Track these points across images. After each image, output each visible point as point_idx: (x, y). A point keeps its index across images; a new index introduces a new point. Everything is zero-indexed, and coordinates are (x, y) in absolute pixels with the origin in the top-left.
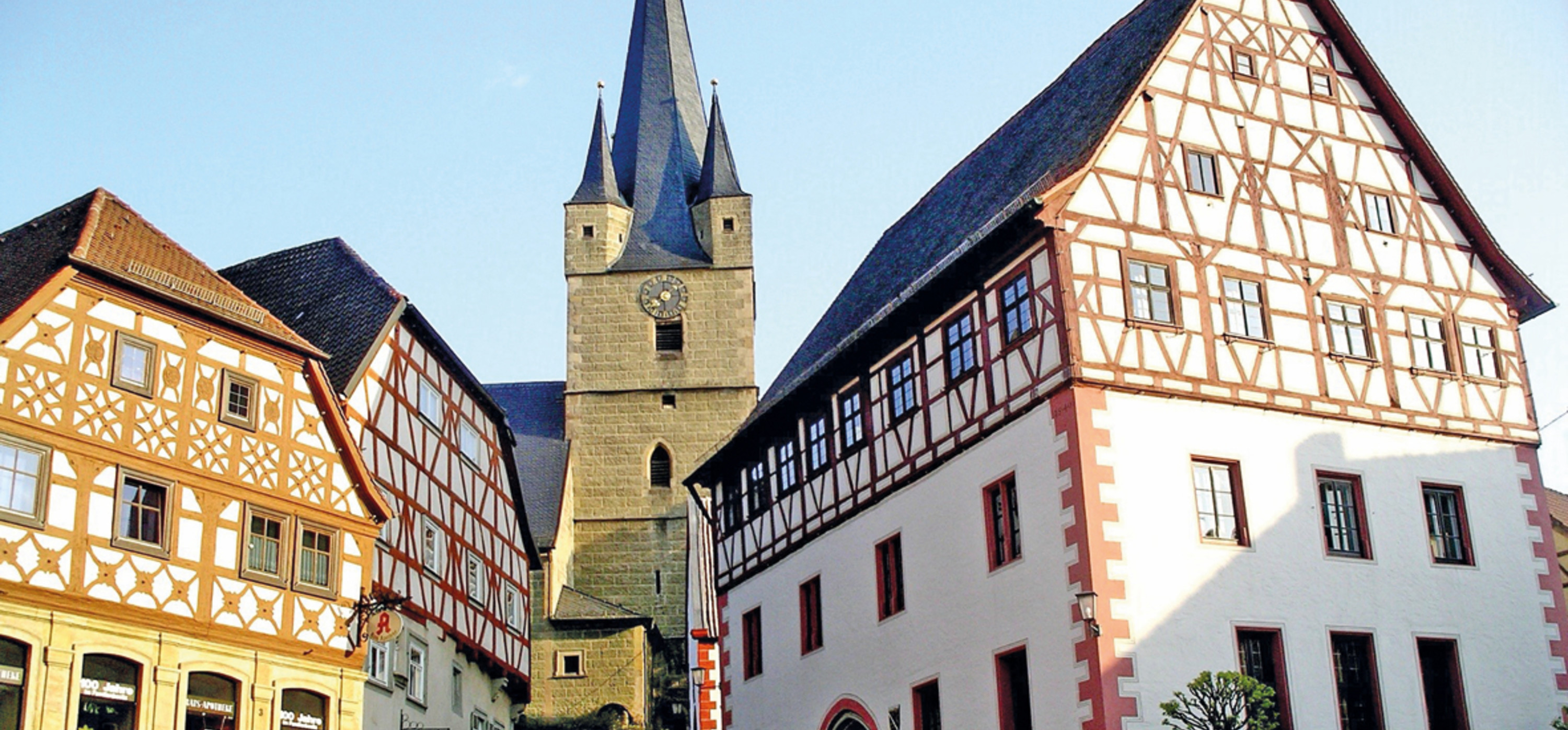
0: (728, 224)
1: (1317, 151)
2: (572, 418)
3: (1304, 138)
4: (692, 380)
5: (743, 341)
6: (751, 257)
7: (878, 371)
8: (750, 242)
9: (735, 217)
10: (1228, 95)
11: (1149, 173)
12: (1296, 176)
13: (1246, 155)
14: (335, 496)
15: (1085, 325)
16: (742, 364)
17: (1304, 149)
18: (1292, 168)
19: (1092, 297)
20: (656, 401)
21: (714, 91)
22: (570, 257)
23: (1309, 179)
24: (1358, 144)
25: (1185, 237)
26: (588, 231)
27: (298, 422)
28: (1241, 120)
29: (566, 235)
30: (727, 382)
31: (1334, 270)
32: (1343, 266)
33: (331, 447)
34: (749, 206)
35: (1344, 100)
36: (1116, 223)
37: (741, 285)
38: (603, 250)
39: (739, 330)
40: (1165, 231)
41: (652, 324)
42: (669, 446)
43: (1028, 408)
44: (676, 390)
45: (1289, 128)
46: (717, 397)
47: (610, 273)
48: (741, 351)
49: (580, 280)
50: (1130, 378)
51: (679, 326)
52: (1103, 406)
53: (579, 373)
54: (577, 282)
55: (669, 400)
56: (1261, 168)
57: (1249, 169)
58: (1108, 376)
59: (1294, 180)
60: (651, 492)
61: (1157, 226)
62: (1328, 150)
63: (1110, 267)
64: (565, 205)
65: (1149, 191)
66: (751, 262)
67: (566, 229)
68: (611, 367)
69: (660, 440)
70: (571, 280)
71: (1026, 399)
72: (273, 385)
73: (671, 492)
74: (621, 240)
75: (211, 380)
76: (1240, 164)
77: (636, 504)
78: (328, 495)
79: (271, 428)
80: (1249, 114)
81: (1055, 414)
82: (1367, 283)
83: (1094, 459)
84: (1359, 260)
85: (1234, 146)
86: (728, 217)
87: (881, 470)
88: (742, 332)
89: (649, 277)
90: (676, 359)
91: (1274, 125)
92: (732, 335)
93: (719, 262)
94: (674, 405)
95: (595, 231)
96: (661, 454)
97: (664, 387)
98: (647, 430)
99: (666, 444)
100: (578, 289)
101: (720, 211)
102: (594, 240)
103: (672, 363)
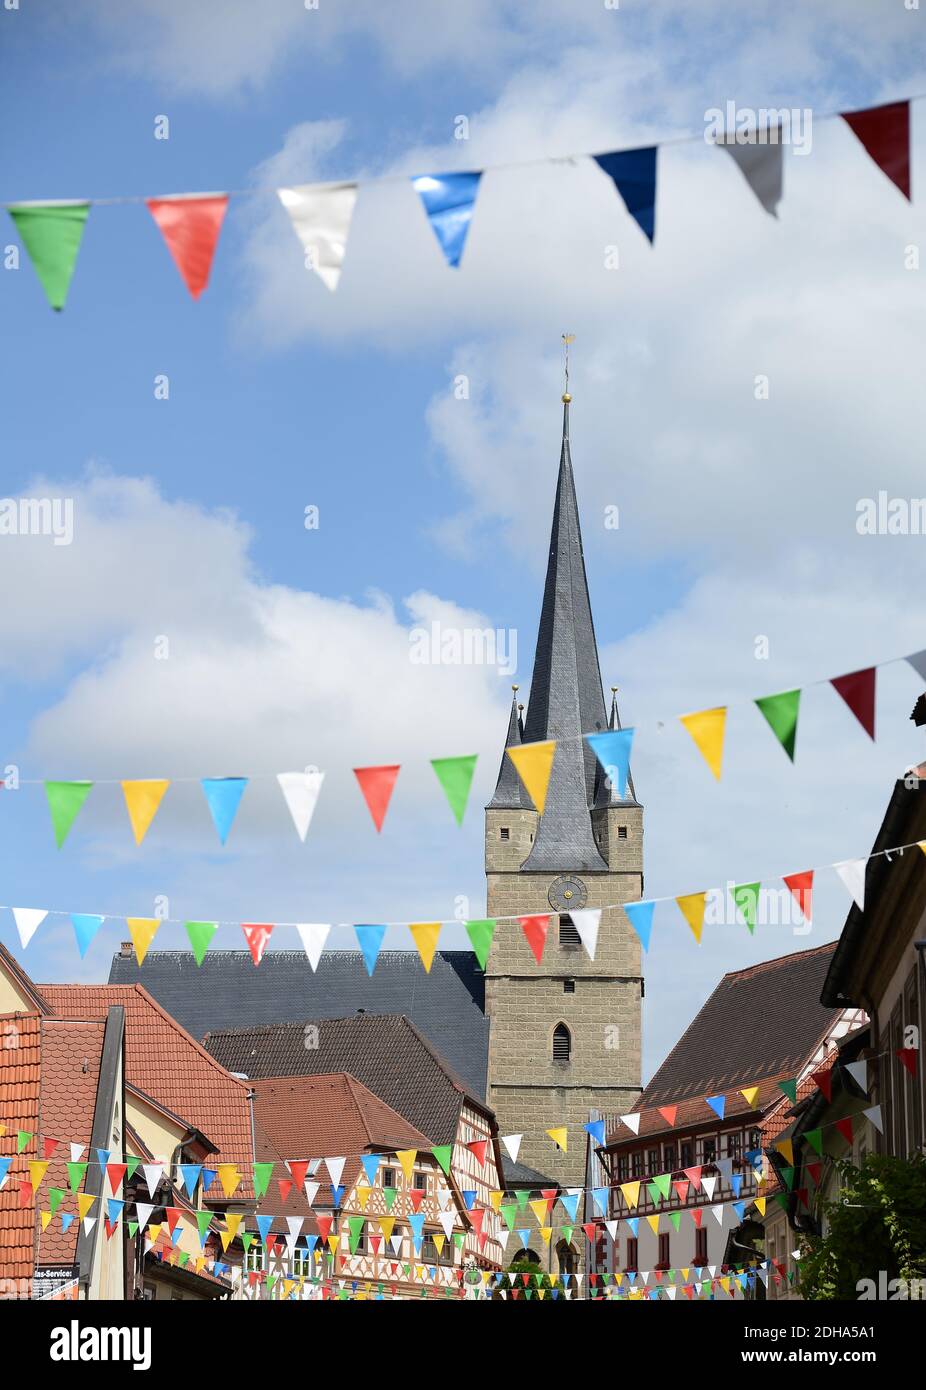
0: (623, 831)
2: (489, 997)
4: (589, 969)
5: (632, 936)
6: (641, 863)
8: (640, 850)
9: (628, 826)
16: (630, 956)
20: (560, 986)
21: (614, 698)
22: (490, 856)
26: (505, 832)
27: (440, 1189)
29: (486, 836)
30: (617, 973)
33: (450, 1196)
34: (640, 817)
37: (631, 887)
38: (517, 850)
39: (629, 927)
41: (556, 916)
42: (569, 1025)
44: (575, 977)
46: (610, 986)
47: (523, 873)
48: (634, 947)
49: (498, 877)
53: (497, 959)
54: (495, 879)
55: (569, 984)
60: (553, 1064)
64: (485, 808)
66: (641, 868)
67: (486, 831)
68: (524, 956)
69: (562, 1020)
70: (489, 876)
72: (431, 1174)
73: (569, 1064)
74: (531, 840)
75: (411, 1178)
77: (542, 1073)
79: (431, 1194)
86: (623, 826)
88: (631, 929)
89: (556, 877)
90: (576, 950)
92: (623, 931)
93: (614, 866)
94: (573, 991)
95: (511, 834)
96: (562, 1030)
97: (566, 974)
98: (552, 1010)
99: (566, 1022)
100: (496, 885)
101: (616, 819)
102: (510, 841)
103: (573, 954)
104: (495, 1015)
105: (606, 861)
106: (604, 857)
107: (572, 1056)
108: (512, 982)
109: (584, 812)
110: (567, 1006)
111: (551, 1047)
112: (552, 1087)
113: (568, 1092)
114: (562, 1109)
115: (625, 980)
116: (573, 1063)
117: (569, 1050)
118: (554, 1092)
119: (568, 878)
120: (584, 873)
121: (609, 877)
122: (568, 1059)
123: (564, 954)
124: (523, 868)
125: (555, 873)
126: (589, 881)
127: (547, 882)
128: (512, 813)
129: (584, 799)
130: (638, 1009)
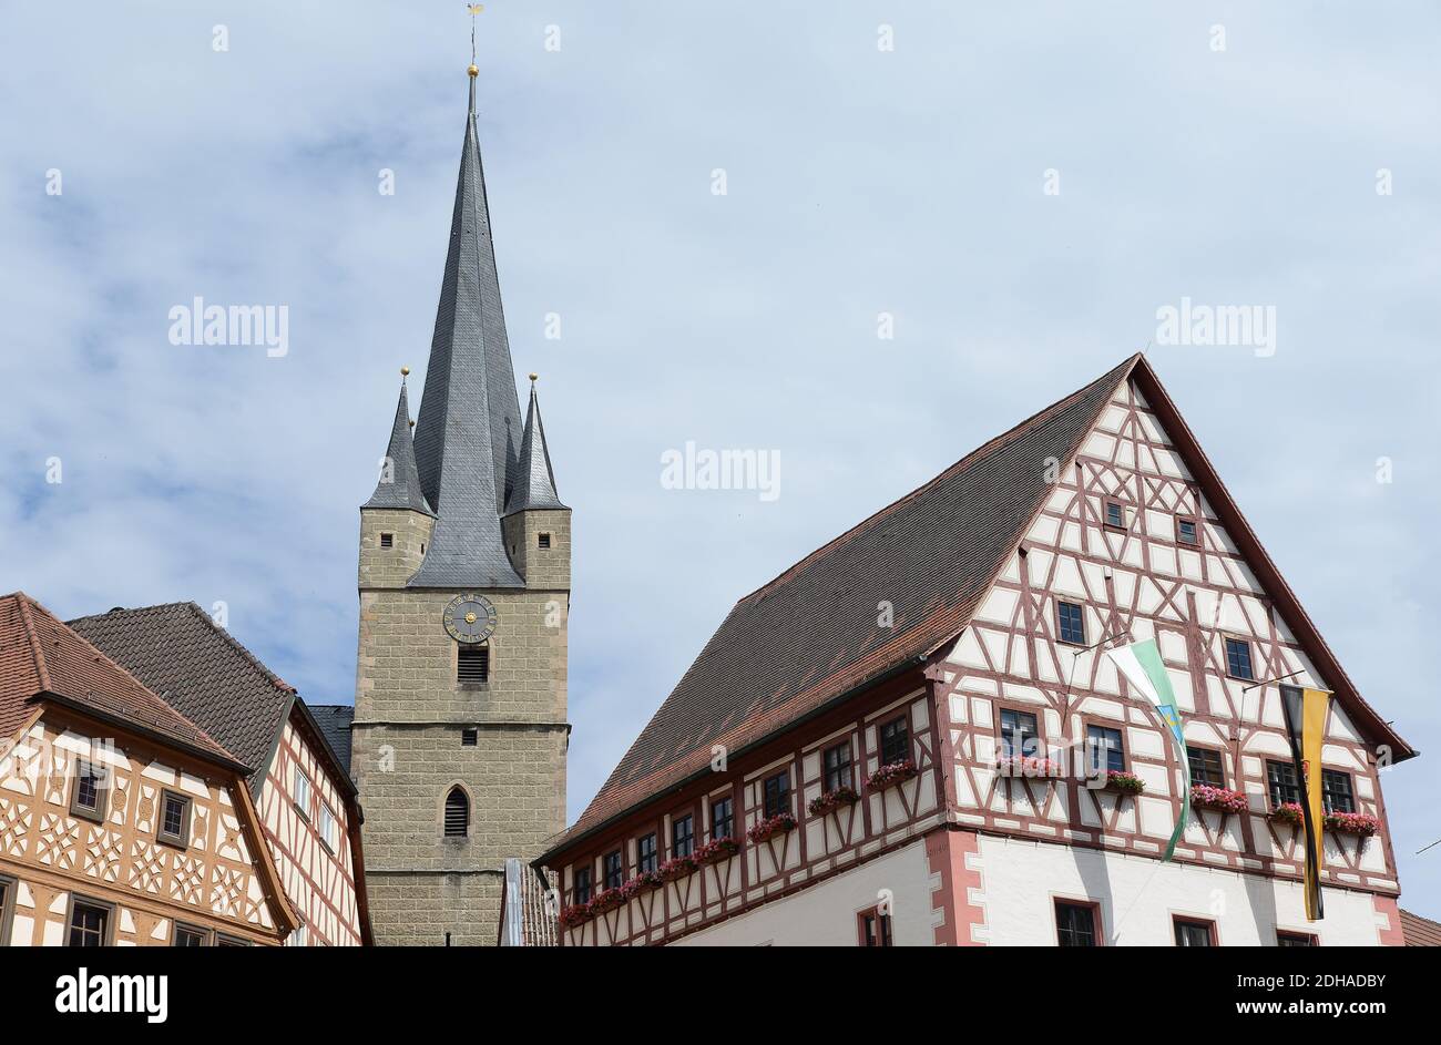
0: (545, 540)
1: (1180, 599)
2: (357, 752)
3: (1168, 586)
4: (498, 714)
5: (556, 672)
6: (569, 579)
7: (753, 781)
8: (568, 562)
9: (552, 533)
10: (1097, 545)
11: (1021, 623)
12: (1160, 623)
13: (1112, 604)
14: (249, 908)
15: (960, 773)
16: (554, 698)
17: (1168, 598)
18: (1154, 617)
19: (966, 745)
20: (457, 737)
21: (533, 386)
22: (366, 569)
23: (1171, 625)
24: (1221, 589)
25: (1052, 686)
26: (387, 539)
27: (221, 835)
28: (1108, 570)
29: (361, 543)
30: (538, 719)
31: (1194, 716)
32: (1202, 713)
33: (248, 860)
34: (568, 522)
35: (1208, 546)
36: (990, 674)
37: (556, 609)
38: (403, 563)
40: (1034, 681)
41: (454, 648)
42: (468, 789)
43: (904, 843)
44: (479, 725)
45: (1153, 577)
46: (525, 736)
47: (410, 589)
48: (553, 683)
49: (375, 595)
50: (1000, 823)
51: (485, 652)
52: (975, 849)
53: (370, 701)
54: (371, 598)
55: (470, 738)
56: (1125, 617)
57: (1114, 619)
58: (979, 820)
59: (1157, 628)
60: (444, 842)
61: (1028, 676)
62: (1191, 596)
63: (984, 715)
64: (361, 508)
65: (1020, 642)
66: (569, 585)
67: (362, 536)
68: (409, 696)
69: (458, 781)
70: (364, 594)
71: (902, 835)
72: (203, 801)
73: (468, 841)
74: (422, 552)
75: (151, 800)
76: (1105, 613)
77: (427, 854)
78: (243, 908)
79: (199, 844)
80: (1116, 564)
81: (930, 853)
82: (1225, 729)
83: (965, 898)
84: (1218, 706)
85: (1100, 594)
86: (544, 532)
87: (752, 880)
88: (554, 663)
89: (455, 596)
90: (480, 690)
91: (1140, 572)
92: (544, 665)
93: (533, 583)
94: (475, 744)
95: (395, 541)
96: (458, 797)
97: (465, 721)
98: (444, 769)
99: (464, 785)
100: (373, 606)
101: (535, 526)
102: (394, 549)
103: (476, 694)
104: (364, 776)
105: (522, 577)
106: (519, 570)
107: (471, 830)
108: (390, 732)
109: (492, 519)
110: (466, 765)
111: (441, 818)
112: (442, 874)
113: (464, 879)
114: (455, 904)
115: (546, 728)
116: (473, 841)
117: (466, 822)
118: (444, 880)
119: (471, 597)
120: (493, 590)
121: (526, 597)
122: (465, 835)
123: (464, 695)
124: (410, 584)
125: (452, 590)
126: (500, 602)
127: (442, 602)
128: (397, 514)
129: (493, 505)
130: (563, 767)
